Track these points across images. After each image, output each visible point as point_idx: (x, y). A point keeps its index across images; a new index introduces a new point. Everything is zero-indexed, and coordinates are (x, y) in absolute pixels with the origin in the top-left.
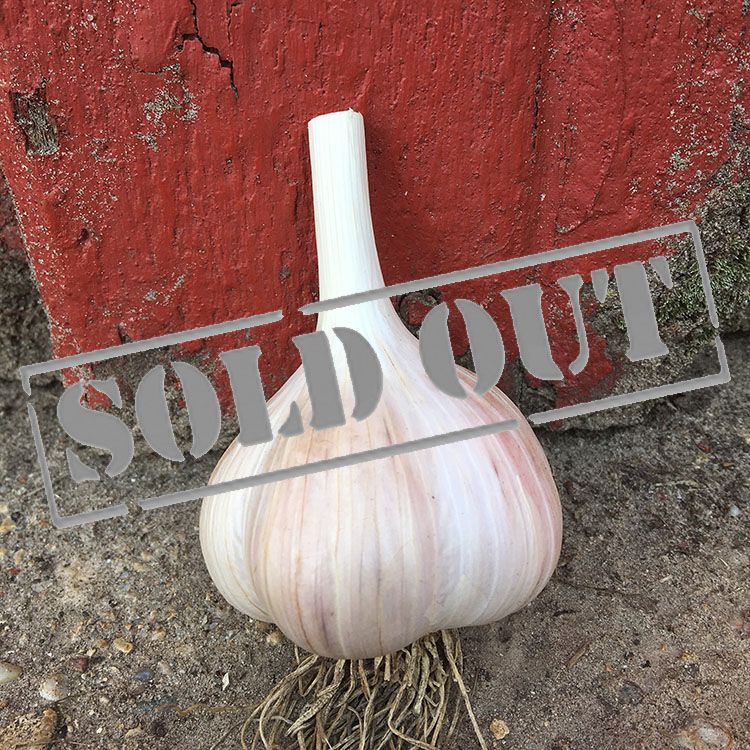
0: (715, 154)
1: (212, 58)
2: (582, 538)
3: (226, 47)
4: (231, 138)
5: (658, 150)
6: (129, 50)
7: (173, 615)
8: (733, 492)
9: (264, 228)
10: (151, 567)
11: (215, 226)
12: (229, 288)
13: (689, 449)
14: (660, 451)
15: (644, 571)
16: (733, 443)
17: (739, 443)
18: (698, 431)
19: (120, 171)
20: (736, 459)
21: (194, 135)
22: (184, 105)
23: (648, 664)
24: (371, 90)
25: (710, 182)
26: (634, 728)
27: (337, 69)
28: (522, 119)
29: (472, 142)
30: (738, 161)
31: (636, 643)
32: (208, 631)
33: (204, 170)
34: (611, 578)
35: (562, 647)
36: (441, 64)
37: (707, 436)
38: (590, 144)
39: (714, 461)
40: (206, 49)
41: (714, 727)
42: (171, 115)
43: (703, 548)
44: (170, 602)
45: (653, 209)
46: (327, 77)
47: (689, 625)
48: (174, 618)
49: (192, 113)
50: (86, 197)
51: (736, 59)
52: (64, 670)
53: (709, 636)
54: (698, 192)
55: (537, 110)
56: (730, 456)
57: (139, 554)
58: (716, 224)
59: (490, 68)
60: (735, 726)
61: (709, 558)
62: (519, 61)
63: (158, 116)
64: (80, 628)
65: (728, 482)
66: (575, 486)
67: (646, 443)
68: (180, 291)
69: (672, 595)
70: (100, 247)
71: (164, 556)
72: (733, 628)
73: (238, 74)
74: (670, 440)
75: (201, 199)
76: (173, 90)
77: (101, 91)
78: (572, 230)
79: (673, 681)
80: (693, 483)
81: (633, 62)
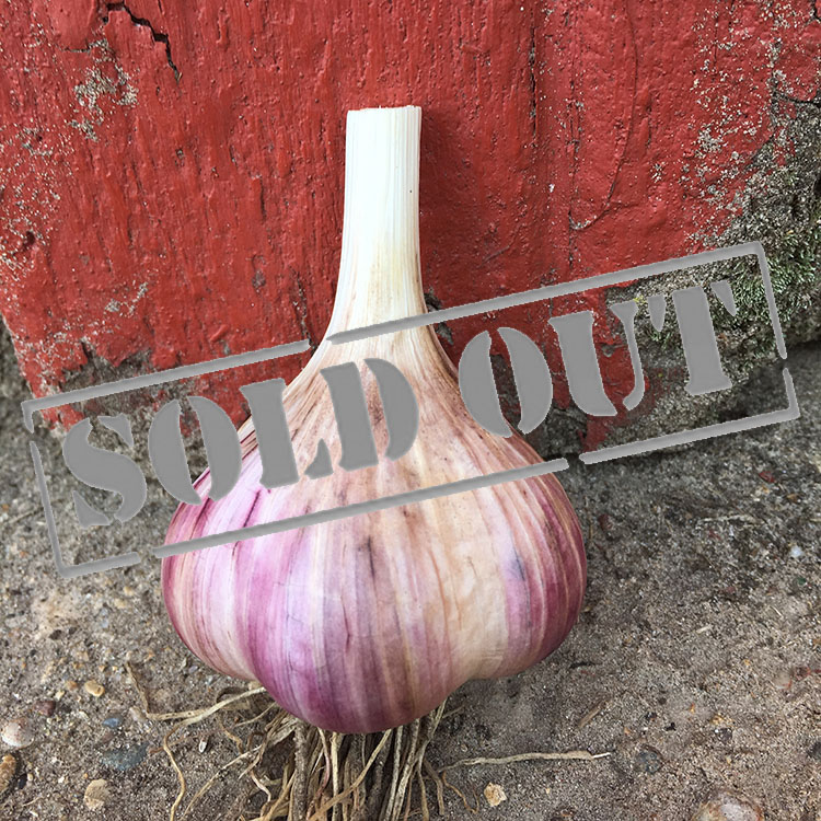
0: (753, 132)
1: (143, 32)
2: (611, 580)
3: (158, 17)
4: (177, 125)
5: (682, 129)
6: (48, 24)
7: (150, 657)
8: (796, 530)
9: (229, 228)
10: (132, 604)
11: (175, 227)
12: (199, 298)
13: (749, 478)
14: (714, 481)
15: (679, 619)
16: (802, 471)
17: (810, 472)
18: (761, 458)
19: (58, 165)
20: (805, 491)
21: (136, 123)
22: (119, 87)
23: (672, 727)
24: (333, 65)
25: (750, 165)
26: (648, 800)
27: (291, 40)
28: (515, 96)
29: (459, 124)
30: (782, 139)
31: (662, 701)
32: (186, 676)
33: (153, 162)
34: (640, 626)
35: (575, 704)
36: (411, 31)
37: (772, 463)
38: (599, 124)
39: (778, 493)
40: (135, 20)
41: (741, 803)
42: (106, 99)
43: (753, 594)
44: (149, 642)
45: (683, 200)
46: (280, 50)
47: (725, 682)
48: (151, 660)
49: (131, 96)
50: (26, 195)
51: (771, 15)
52: (29, 714)
53: (748, 696)
54: (736, 178)
55: (535, 84)
56: (798, 487)
57: (121, 589)
58: (762, 216)
59: (471, 35)
60: (768, 803)
61: (760, 605)
62: (505, 25)
63: (92, 101)
64: (50, 668)
65: (792, 517)
66: (611, 520)
67: (698, 472)
68: (145, 301)
69: (709, 648)
70: (49, 251)
71: (147, 592)
72: (779, 688)
73: (175, 49)
74: (727, 468)
75: (154, 195)
76: (104, 70)
77: (25, 73)
78: (588, 226)
79: (700, 748)
80: (750, 519)
81: (643, 21)
